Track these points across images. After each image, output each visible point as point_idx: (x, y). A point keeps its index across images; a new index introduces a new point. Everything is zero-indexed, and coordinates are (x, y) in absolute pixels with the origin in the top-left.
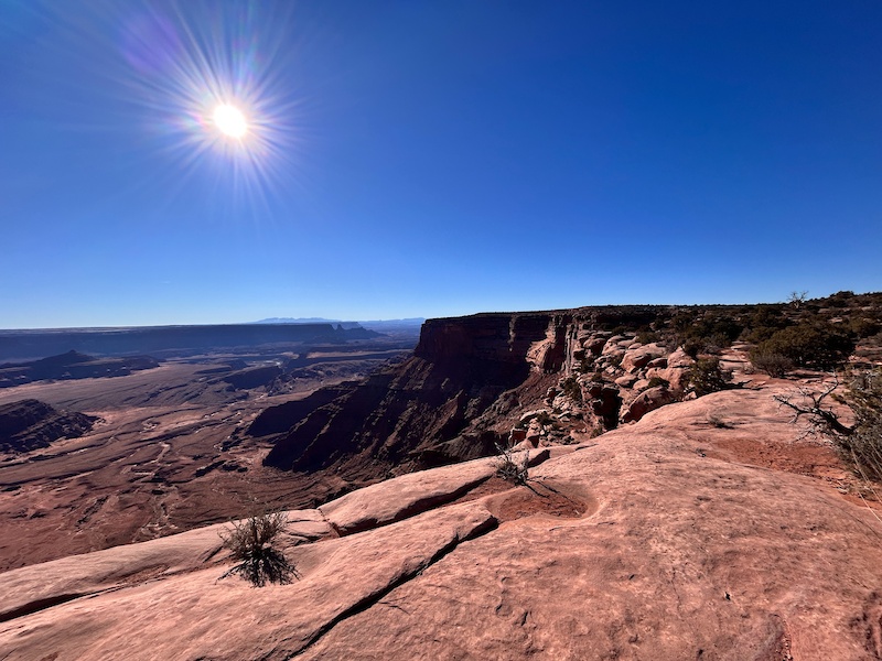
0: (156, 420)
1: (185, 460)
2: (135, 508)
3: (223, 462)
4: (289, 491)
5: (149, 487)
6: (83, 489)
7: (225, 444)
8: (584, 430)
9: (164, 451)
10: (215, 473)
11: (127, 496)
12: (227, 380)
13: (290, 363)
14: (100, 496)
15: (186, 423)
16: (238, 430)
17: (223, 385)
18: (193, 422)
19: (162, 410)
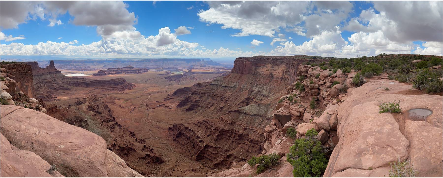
0: (147, 88)
1: (154, 102)
2: (141, 112)
3: (164, 105)
4: (185, 118)
5: (145, 107)
6: (130, 104)
7: (165, 99)
8: (306, 102)
9: (149, 98)
10: (162, 108)
11: (140, 108)
12: (166, 78)
13: (186, 73)
14: (134, 107)
15: (155, 91)
16: (169, 95)
17: (165, 79)
18: (156, 91)
19: (149, 85)
